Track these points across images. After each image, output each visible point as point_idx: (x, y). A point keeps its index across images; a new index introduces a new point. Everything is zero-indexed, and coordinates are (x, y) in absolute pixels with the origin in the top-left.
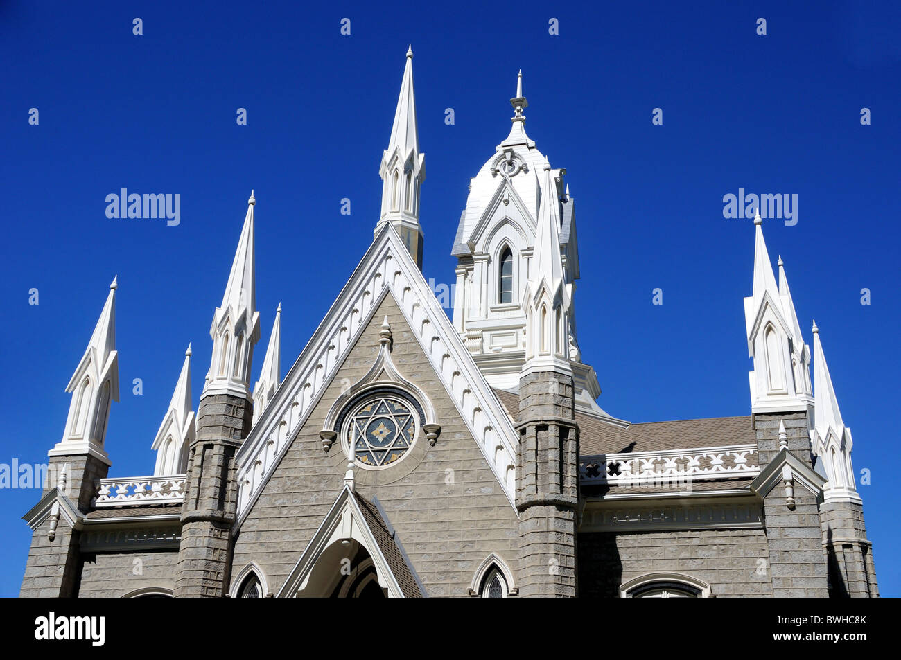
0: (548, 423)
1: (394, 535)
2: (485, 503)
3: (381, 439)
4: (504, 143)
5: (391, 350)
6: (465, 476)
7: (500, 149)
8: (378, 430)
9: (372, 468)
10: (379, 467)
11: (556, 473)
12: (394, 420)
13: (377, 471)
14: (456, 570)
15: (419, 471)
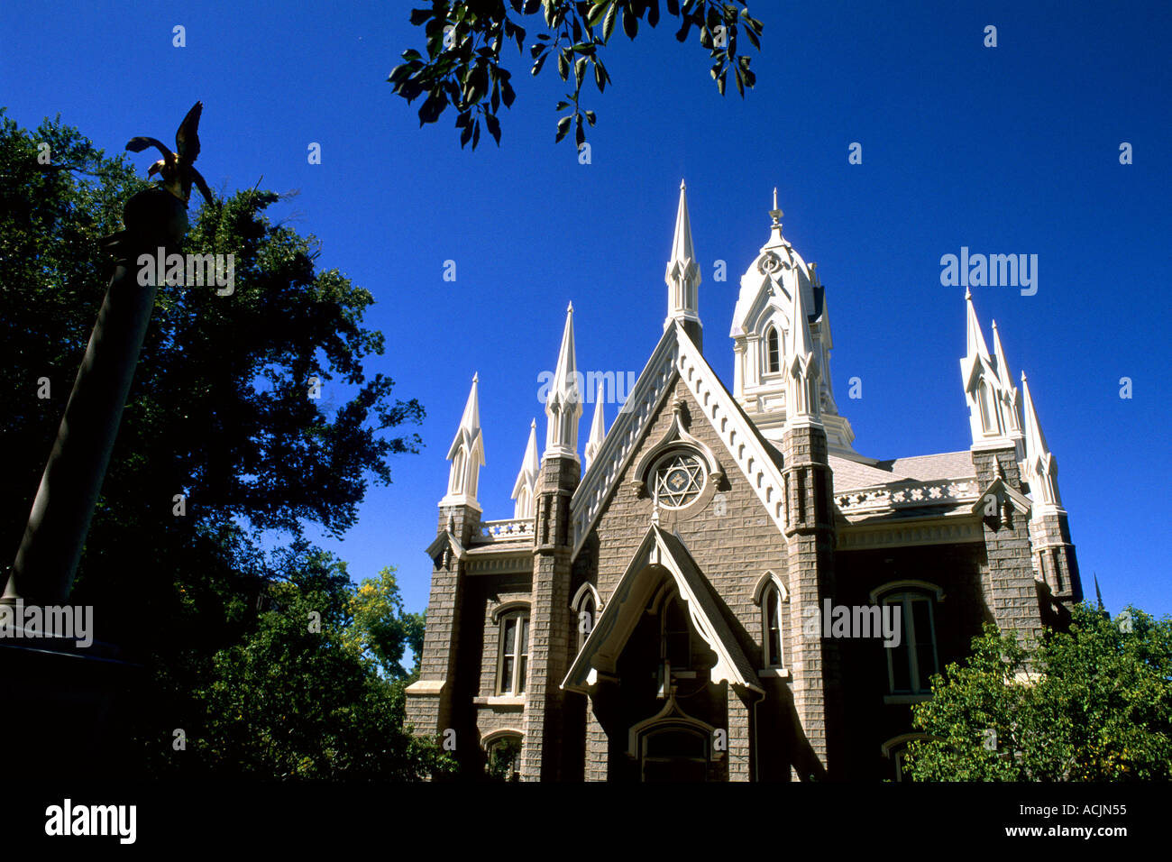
0: (806, 468)
2: (760, 532)
3: (678, 486)
4: (766, 246)
5: (683, 419)
6: (744, 512)
7: (763, 251)
8: (676, 479)
9: (672, 508)
10: (678, 508)
12: (687, 470)
13: (676, 512)
14: (741, 584)
15: (708, 509)
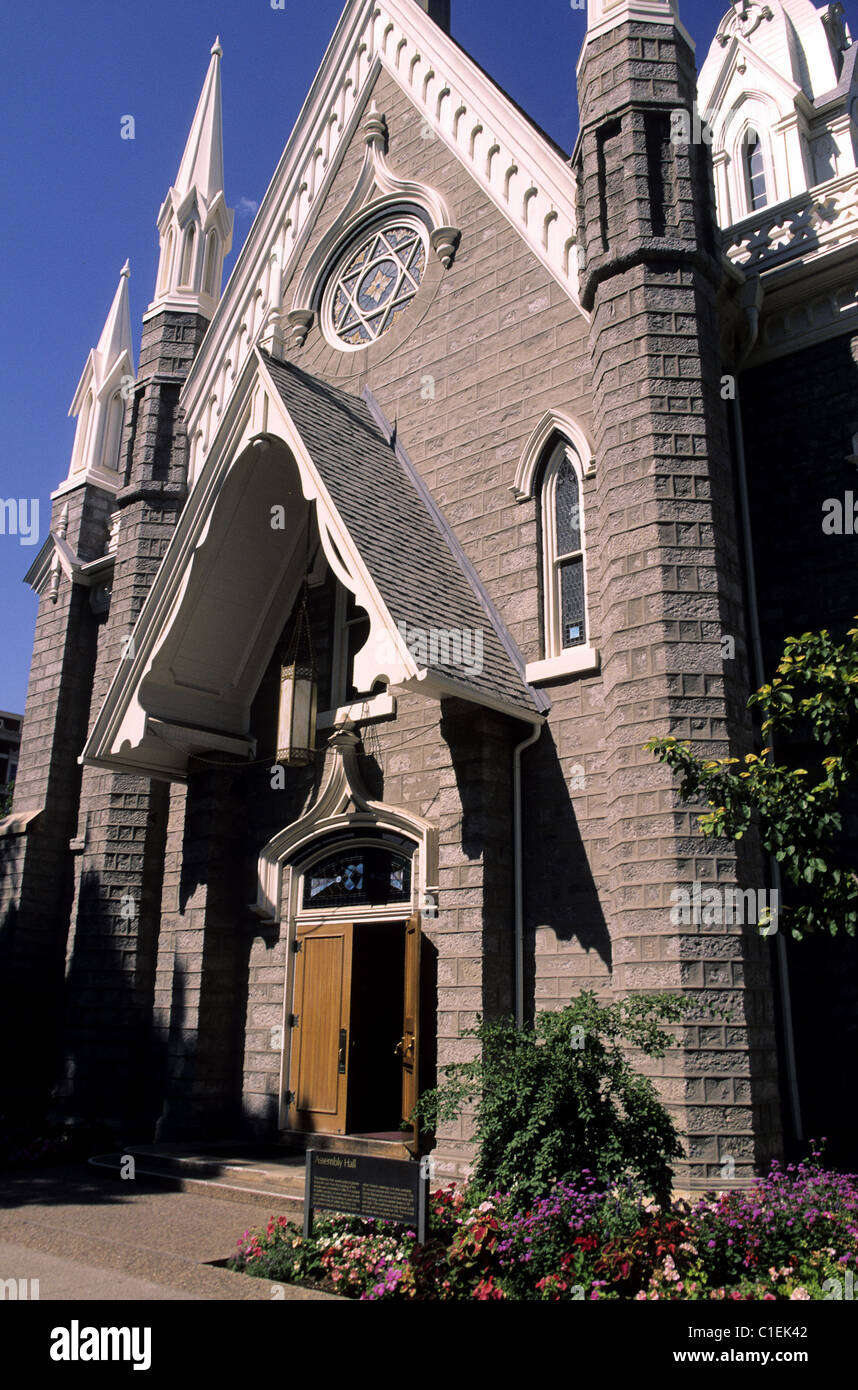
0: (618, 114)
1: (393, 439)
2: (536, 327)
5: (386, 151)
6: (502, 295)
8: (373, 284)
10: (374, 341)
11: (640, 200)
12: (395, 257)
14: (493, 464)
15: (429, 318)
